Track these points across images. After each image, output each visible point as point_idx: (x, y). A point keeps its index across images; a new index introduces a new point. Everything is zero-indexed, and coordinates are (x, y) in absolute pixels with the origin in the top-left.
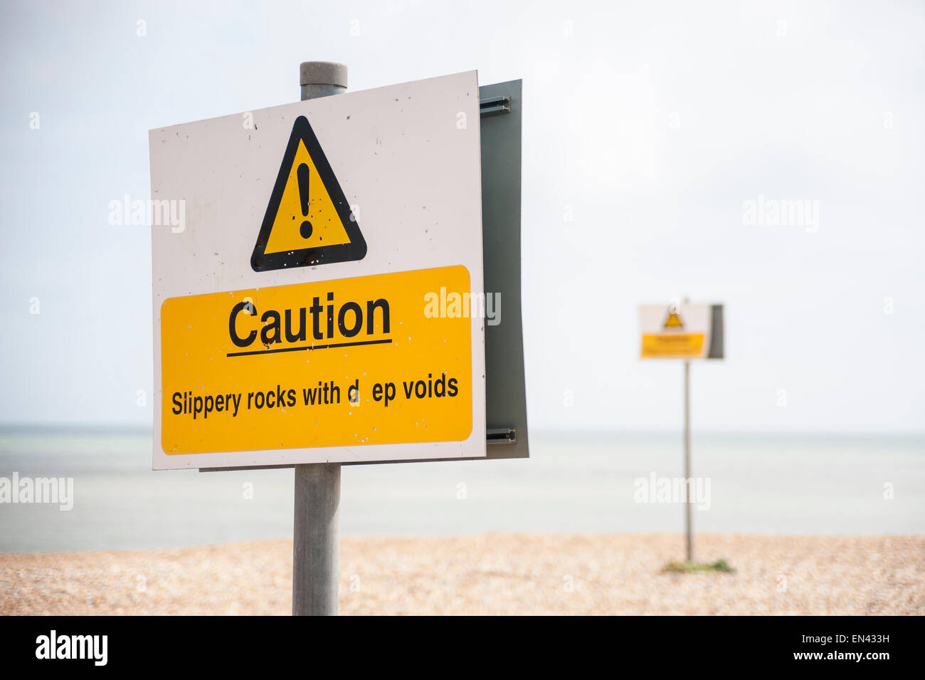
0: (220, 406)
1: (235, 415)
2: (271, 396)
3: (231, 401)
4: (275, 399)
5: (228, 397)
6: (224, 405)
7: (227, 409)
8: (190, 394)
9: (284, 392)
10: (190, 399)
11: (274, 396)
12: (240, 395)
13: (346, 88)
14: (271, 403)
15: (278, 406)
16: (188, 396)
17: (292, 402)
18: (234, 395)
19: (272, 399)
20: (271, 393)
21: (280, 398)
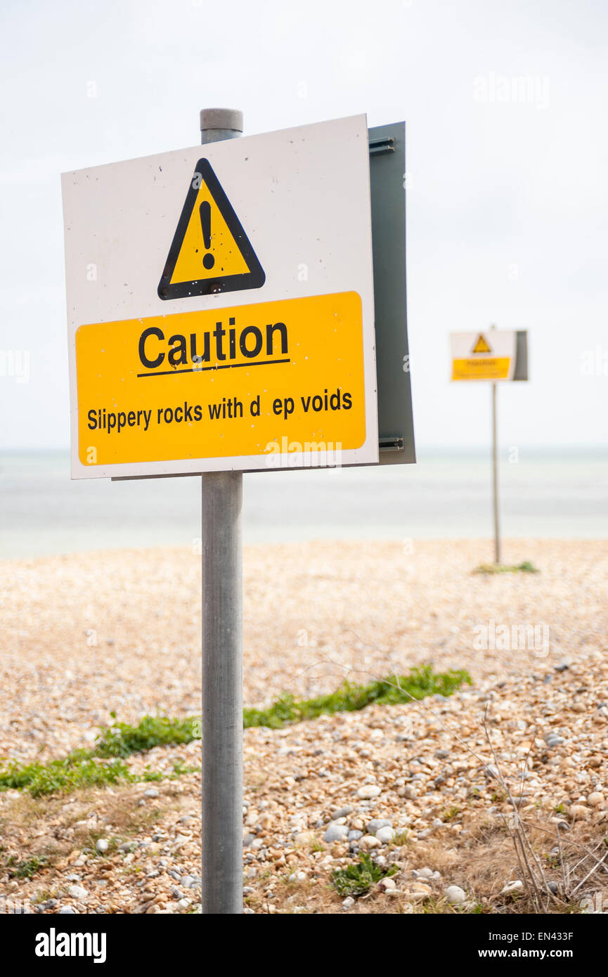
0: (132, 421)
1: (146, 429)
2: (179, 411)
3: (142, 416)
4: (183, 414)
5: (139, 413)
6: (136, 421)
7: (139, 424)
8: (104, 410)
9: (191, 408)
10: (104, 415)
11: (182, 411)
12: (150, 411)
13: (242, 132)
14: (179, 418)
15: (186, 420)
16: (102, 413)
17: (198, 416)
18: (145, 412)
19: (180, 414)
20: (179, 409)
21: (188, 414)
